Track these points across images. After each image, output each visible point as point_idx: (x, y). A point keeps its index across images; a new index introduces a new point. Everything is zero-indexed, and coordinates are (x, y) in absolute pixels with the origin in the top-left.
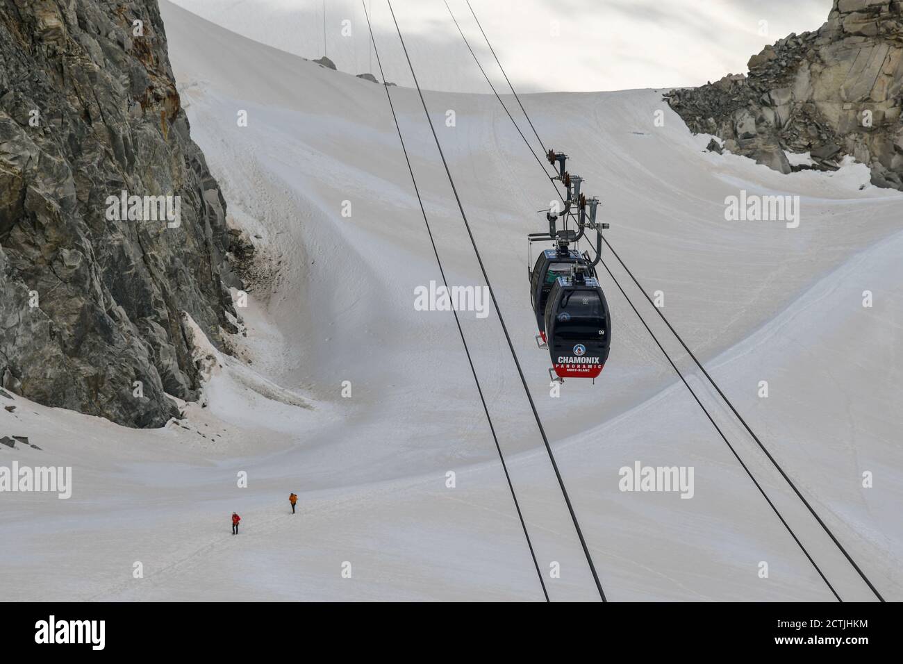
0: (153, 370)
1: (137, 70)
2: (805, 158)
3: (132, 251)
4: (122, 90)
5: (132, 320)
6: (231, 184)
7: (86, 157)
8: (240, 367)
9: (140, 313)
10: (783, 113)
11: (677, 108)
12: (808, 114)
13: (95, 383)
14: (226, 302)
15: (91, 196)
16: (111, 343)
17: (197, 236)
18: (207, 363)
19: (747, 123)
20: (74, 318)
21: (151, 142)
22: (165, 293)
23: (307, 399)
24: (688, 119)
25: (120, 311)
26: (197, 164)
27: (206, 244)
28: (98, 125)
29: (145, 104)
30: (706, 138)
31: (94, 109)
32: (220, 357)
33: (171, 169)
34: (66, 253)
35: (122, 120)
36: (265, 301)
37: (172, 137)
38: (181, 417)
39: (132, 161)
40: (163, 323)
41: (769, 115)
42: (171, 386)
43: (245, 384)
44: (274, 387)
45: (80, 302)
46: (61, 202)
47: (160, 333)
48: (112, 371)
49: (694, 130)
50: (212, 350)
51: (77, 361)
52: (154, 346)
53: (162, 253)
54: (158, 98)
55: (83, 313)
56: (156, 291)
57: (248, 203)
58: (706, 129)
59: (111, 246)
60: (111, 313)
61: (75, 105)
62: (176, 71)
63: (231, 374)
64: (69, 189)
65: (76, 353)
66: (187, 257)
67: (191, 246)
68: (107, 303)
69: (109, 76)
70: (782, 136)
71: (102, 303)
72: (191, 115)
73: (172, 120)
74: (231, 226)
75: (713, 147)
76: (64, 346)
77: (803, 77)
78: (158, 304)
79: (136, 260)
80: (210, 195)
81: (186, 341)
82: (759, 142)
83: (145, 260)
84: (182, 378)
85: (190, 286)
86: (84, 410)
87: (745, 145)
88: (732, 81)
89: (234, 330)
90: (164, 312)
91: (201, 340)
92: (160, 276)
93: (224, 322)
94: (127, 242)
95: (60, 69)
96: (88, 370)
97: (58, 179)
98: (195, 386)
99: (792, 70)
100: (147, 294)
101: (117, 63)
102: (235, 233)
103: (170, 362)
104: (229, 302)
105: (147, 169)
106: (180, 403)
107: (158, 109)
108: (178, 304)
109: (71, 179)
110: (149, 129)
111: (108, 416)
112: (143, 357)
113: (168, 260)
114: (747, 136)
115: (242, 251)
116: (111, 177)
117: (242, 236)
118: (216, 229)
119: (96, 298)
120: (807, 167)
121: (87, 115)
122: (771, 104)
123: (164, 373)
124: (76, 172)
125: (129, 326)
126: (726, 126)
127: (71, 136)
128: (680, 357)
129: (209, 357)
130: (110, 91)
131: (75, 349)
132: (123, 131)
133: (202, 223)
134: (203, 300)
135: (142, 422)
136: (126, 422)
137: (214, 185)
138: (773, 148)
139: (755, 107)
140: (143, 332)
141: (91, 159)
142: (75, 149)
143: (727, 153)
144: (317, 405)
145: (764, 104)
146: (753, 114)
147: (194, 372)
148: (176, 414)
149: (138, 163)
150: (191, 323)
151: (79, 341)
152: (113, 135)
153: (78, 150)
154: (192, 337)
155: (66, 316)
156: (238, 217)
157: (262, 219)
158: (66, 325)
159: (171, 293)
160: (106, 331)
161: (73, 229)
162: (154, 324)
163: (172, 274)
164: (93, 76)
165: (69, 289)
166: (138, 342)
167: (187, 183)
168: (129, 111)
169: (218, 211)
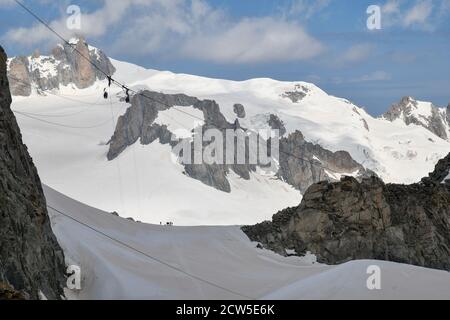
1: (30, 204)
2: (293, 252)
3: (18, 264)
10: (285, 235)
11: (245, 232)
12: (294, 236)
15: (3, 244)
17: (50, 266)
19: (271, 238)
21: (33, 229)
22: (30, 281)
24: (250, 236)
26: (53, 240)
27: (54, 269)
28: (7, 218)
29: (32, 217)
30: (257, 243)
31: (6, 213)
37: (42, 229)
40: (28, 292)
41: (280, 235)
47: (27, 296)
49: (252, 240)
54: (37, 215)
56: (26, 280)
57: (75, 258)
58: (256, 240)
59: (9, 262)
66: (45, 273)
67: (47, 269)
70: (285, 244)
73: (43, 223)
74: (67, 265)
75: (258, 246)
77: (292, 222)
78: (27, 285)
79: (19, 268)
80: (58, 253)
82: (276, 245)
83: (23, 268)
87: (271, 246)
88: (266, 223)
90: (29, 288)
99: (288, 220)
100: (23, 281)
101: (21, 201)
104: (63, 291)
107: (37, 218)
110: (32, 225)
113: (37, 273)
114: (271, 243)
118: (59, 263)
120: (293, 255)
121: (3, 215)
122: (280, 232)
126: (264, 239)
133: (53, 261)
137: (60, 249)
138: (280, 247)
139: (274, 233)
141: (3, 230)
143: (264, 248)
145: (278, 231)
146: (273, 235)
156: (70, 262)
167: (48, 246)
169: (61, 258)
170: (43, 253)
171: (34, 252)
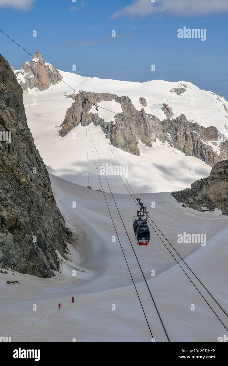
0: (48, 264)
1: (44, 190)
2: (206, 208)
3: (43, 234)
4: (40, 195)
5: (43, 251)
6: (66, 217)
7: (32, 212)
8: (69, 263)
9: (44, 250)
10: (200, 198)
11: (174, 196)
12: (206, 198)
13: (34, 267)
14: (65, 246)
15: (33, 221)
16: (38, 257)
17: (58, 230)
18: (61, 262)
19: (191, 200)
20: (29, 251)
21: (47, 208)
22: (51, 245)
23: (86, 270)
24: (177, 199)
25: (40, 249)
26: (58, 212)
27: (60, 232)
28: (35, 204)
29: (46, 199)
30: (181, 204)
31: (34, 200)
32: (64, 260)
33: (52, 214)
34: (27, 235)
35: (40, 203)
36: (75, 246)
37: (52, 206)
38: (55, 275)
39: (43, 213)
40: (50, 252)
41: (197, 198)
42: (52, 268)
43: (70, 266)
44: (78, 267)
45: (30, 247)
46: (26, 223)
47: (49, 254)
48: (38, 264)
49: (179, 202)
50: (62, 258)
51: (29, 262)
52: (48, 258)
53: (50, 235)
54: (49, 197)
55: (31, 250)
56: (48, 244)
57: (70, 222)
58: (181, 201)
59: (38, 233)
60: (38, 250)
61: (29, 199)
62: (53, 191)
63: (67, 264)
64: (28, 220)
65: (29, 260)
66: (56, 235)
67: (57, 233)
68: (37, 248)
69: (37, 192)
70: (200, 203)
71: (35, 247)
72: (57, 201)
73: (52, 202)
74: (67, 227)
75: (183, 206)
76: (26, 258)
77: (204, 189)
78: (49, 247)
79: (44, 236)
80: (61, 220)
81: (56, 256)
82: (194, 204)
83: (46, 236)
84: (55, 266)
85: (57, 243)
86: (31, 274)
87: (191, 205)
88: (187, 190)
89: (67, 253)
90: (50, 249)
91: (59, 256)
92: (49, 240)
93: (65, 251)
94: (41, 232)
95: (26, 191)
96: (32, 264)
97: (25, 217)
98: (58, 268)
99: (202, 187)
100: (46, 245)
101: (39, 189)
102: (67, 229)
103: (52, 262)
104: (66, 246)
105: (46, 214)
106: (54, 272)
107: (49, 200)
108: (54, 247)
109: (28, 217)
110: (47, 205)
111: (37, 276)
112: (45, 261)
113: (51, 236)
114: (192, 203)
115: (69, 233)
116: (38, 216)
117: (69, 230)
118: (63, 228)
119: (34, 246)
120: (206, 211)
121: (32, 202)
122: (197, 195)
123: (51, 264)
124: (29, 215)
125: (42, 253)
126: (186, 201)
127: (28, 207)
128: (177, 258)
129: (62, 260)
130: (38, 196)
131: (29, 259)
132: (40, 205)
133: (60, 227)
134: (60, 246)
135: (45, 277)
136: (41, 277)
137: (63, 218)
138: (198, 206)
139: (193, 196)
140: (45, 254)
141: (33, 212)
142: (29, 210)
143: (187, 207)
144: (88, 271)
145: (196, 195)
146: (193, 198)
147: (58, 264)
148: (54, 274)
149: (44, 213)
150: (57, 252)
151: (30, 257)
152: (38, 206)
153: (30, 210)
154: (57, 255)
155: (27, 251)
156: (68, 225)
157: (74, 226)
158: (27, 253)
159: (52, 244)
160: (37, 254)
161: (29, 229)
162: (48, 252)
163: (52, 240)
164: (33, 192)
165: (28, 244)
166: (44, 257)
167: (56, 217)
168: (42, 200)
169: (63, 224)
170: (53, 222)
171: (49, 223)
